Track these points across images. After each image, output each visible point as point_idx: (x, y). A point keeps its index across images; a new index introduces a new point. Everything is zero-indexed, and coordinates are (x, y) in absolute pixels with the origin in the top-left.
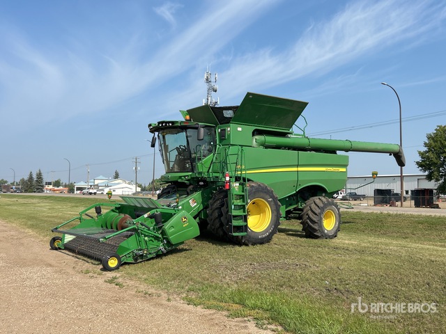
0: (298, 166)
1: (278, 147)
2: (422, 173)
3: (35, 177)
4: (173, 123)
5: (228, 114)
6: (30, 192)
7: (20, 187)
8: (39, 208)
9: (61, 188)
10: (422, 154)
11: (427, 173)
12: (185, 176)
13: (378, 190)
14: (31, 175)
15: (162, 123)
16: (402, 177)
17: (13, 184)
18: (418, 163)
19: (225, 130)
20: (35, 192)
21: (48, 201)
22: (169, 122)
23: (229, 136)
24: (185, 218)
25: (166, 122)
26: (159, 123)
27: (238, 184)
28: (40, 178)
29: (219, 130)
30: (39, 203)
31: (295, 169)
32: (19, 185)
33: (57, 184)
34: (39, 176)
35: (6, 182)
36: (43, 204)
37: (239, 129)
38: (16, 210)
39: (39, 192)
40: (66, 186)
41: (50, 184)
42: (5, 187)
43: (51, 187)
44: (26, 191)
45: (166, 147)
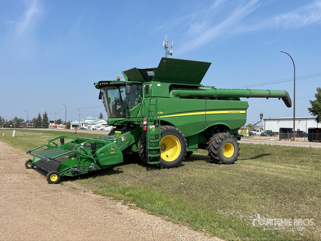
0: (205, 110)
1: (191, 97)
2: (312, 117)
3: (42, 116)
4: (108, 82)
5: (150, 73)
6: (39, 128)
7: (33, 124)
8: (41, 139)
9: (61, 125)
10: (312, 103)
11: (316, 116)
12: (119, 121)
13: (282, 129)
14: (39, 116)
15: (102, 82)
16: (294, 119)
17: (27, 122)
18: (309, 109)
19: (148, 86)
20: (42, 128)
21: (49, 134)
22: (106, 82)
23: (151, 90)
24: (113, 148)
25: (104, 82)
26: (99, 82)
27: (154, 127)
28: (46, 118)
29: (145, 86)
30: (42, 135)
31: (204, 113)
32: (32, 123)
33: (59, 122)
34: (45, 116)
35: (23, 120)
36: (45, 137)
37: (159, 85)
38: (25, 140)
39: (45, 128)
40: (65, 124)
41: (53, 122)
42: (22, 124)
43: (53, 124)
44: (36, 127)
45: (109, 100)
